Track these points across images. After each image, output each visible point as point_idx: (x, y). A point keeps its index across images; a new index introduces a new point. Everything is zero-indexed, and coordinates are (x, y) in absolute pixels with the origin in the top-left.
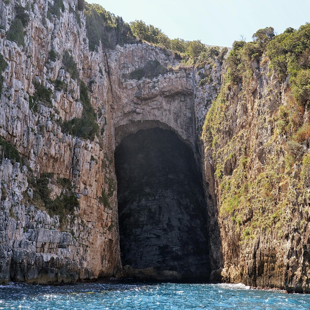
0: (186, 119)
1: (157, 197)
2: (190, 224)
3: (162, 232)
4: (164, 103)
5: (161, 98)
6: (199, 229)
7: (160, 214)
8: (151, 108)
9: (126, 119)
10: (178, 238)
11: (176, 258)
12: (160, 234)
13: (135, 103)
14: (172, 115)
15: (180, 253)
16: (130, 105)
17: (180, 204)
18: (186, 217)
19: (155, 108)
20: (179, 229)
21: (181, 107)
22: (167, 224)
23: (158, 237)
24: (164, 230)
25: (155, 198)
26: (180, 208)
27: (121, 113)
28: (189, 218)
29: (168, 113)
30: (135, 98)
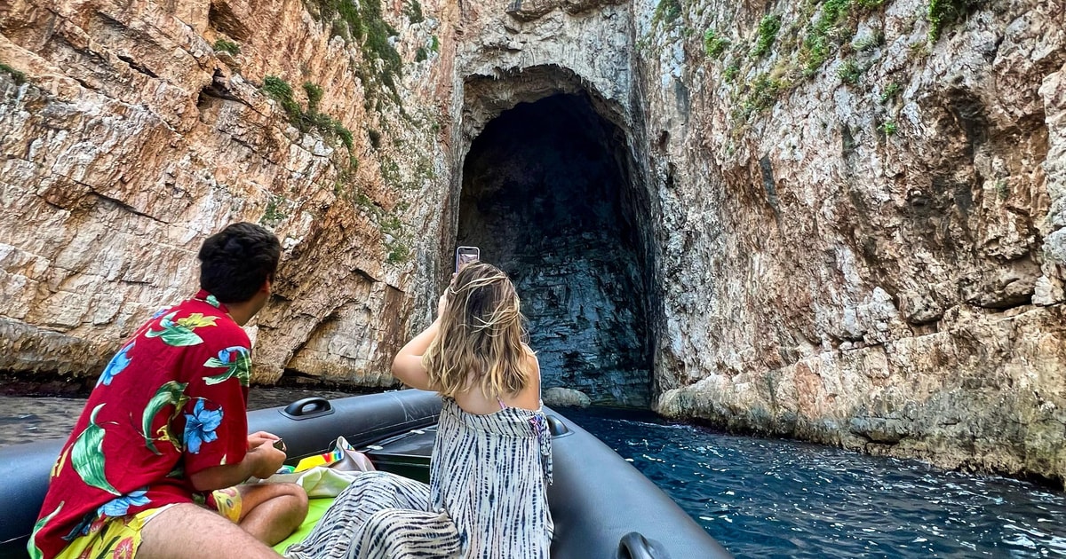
0: (613, 53)
1: (562, 272)
2: (616, 319)
3: (570, 331)
4: (567, 25)
5: (561, 13)
6: (629, 327)
7: (567, 300)
8: (539, 38)
9: (489, 64)
10: (595, 340)
11: (591, 374)
12: (567, 334)
13: (508, 29)
14: (584, 50)
15: (597, 366)
16: (497, 31)
17: (599, 283)
18: (609, 307)
19: (547, 39)
20: (598, 327)
21: (603, 31)
22: (578, 317)
23: (564, 338)
24: (574, 327)
25: (559, 272)
26: (600, 291)
27: (477, 44)
28: (613, 308)
29: (575, 47)
30: (508, 17)
